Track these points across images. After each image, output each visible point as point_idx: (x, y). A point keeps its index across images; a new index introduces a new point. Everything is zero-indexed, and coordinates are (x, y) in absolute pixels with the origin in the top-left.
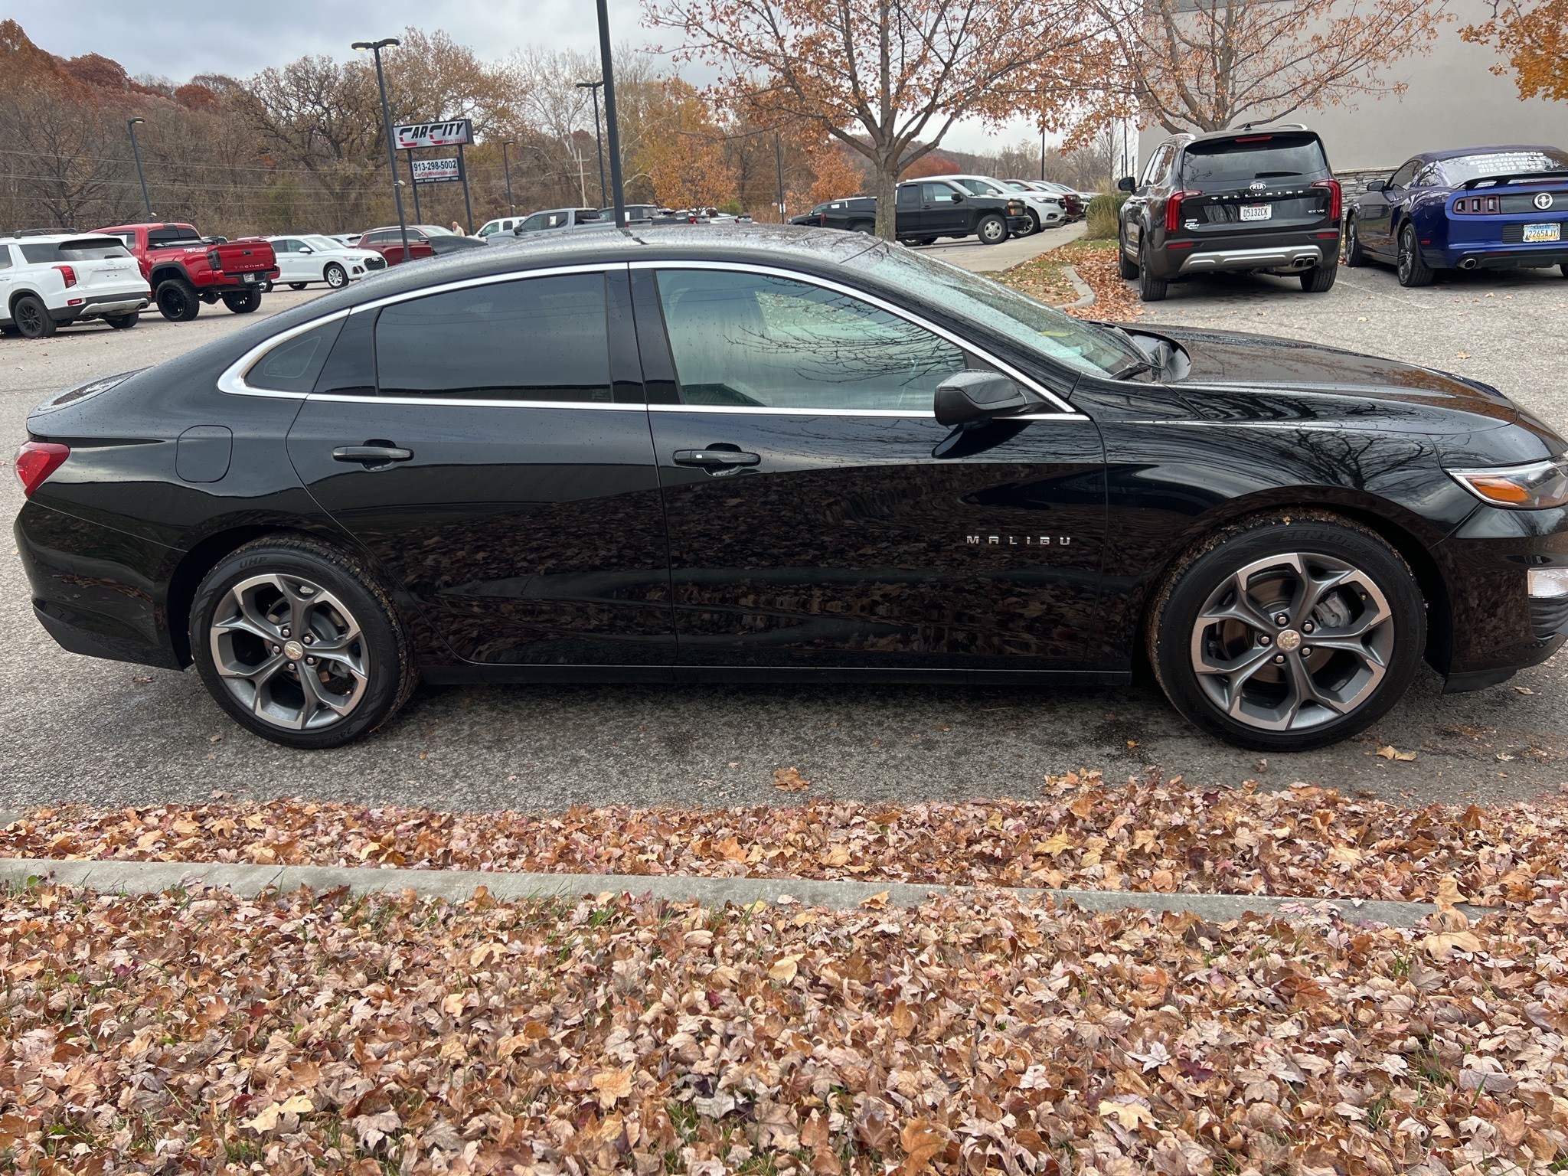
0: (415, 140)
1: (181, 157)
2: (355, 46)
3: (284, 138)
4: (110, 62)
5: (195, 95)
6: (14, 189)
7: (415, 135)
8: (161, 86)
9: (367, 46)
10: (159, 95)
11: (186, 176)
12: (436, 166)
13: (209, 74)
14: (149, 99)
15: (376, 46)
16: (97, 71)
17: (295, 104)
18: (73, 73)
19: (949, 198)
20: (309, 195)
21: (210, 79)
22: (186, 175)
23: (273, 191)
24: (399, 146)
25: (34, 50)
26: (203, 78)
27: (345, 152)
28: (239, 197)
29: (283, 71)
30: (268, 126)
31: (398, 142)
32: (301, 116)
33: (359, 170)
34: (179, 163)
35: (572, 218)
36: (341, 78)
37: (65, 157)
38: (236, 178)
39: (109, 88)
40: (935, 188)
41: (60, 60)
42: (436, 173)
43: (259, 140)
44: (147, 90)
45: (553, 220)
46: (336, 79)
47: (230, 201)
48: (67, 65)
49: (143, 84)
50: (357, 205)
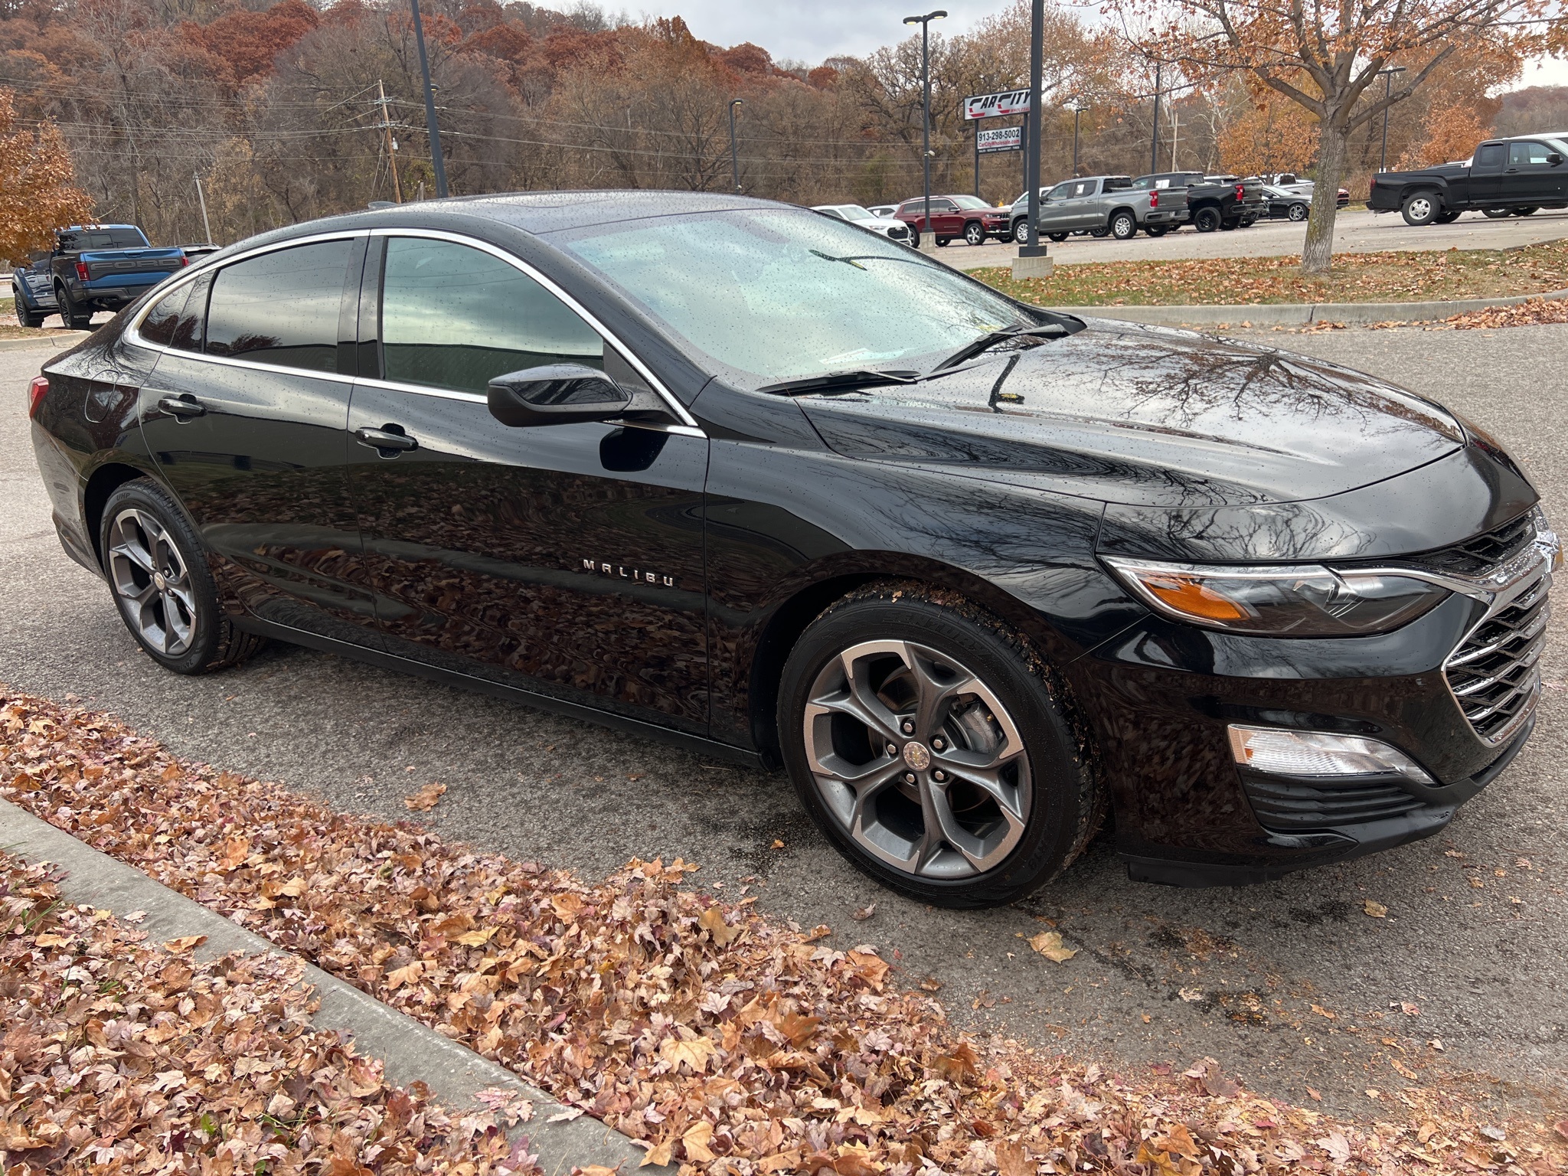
0: (984, 110)
1: (795, 133)
2: (906, 21)
3: (887, 112)
4: (760, 50)
5: (822, 77)
6: (660, 166)
7: (984, 105)
8: (799, 69)
9: (917, 20)
10: (794, 78)
11: (796, 152)
12: (1000, 136)
13: (839, 56)
14: (785, 82)
15: (925, 20)
16: (748, 58)
17: (902, 80)
18: (727, 62)
19: (1544, 160)
20: (901, 167)
21: (839, 60)
22: (796, 150)
23: (870, 164)
24: (968, 117)
25: (693, 41)
26: (834, 60)
27: (939, 126)
28: (838, 170)
29: (894, 50)
30: (875, 102)
31: (967, 112)
32: (905, 91)
33: (948, 142)
34: (792, 139)
35: (1100, 186)
36: (947, 53)
37: (704, 137)
38: (837, 153)
39: (754, 73)
40: (1531, 146)
41: (720, 49)
42: (998, 143)
43: (864, 116)
44: (785, 74)
45: (1081, 189)
46: (941, 54)
47: (830, 175)
48: (725, 54)
49: (784, 69)
50: (943, 176)
